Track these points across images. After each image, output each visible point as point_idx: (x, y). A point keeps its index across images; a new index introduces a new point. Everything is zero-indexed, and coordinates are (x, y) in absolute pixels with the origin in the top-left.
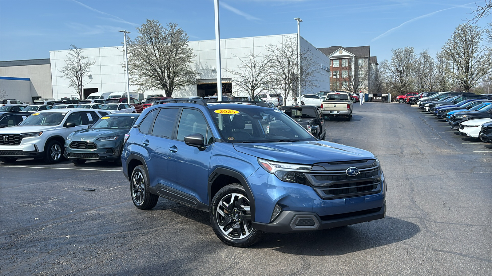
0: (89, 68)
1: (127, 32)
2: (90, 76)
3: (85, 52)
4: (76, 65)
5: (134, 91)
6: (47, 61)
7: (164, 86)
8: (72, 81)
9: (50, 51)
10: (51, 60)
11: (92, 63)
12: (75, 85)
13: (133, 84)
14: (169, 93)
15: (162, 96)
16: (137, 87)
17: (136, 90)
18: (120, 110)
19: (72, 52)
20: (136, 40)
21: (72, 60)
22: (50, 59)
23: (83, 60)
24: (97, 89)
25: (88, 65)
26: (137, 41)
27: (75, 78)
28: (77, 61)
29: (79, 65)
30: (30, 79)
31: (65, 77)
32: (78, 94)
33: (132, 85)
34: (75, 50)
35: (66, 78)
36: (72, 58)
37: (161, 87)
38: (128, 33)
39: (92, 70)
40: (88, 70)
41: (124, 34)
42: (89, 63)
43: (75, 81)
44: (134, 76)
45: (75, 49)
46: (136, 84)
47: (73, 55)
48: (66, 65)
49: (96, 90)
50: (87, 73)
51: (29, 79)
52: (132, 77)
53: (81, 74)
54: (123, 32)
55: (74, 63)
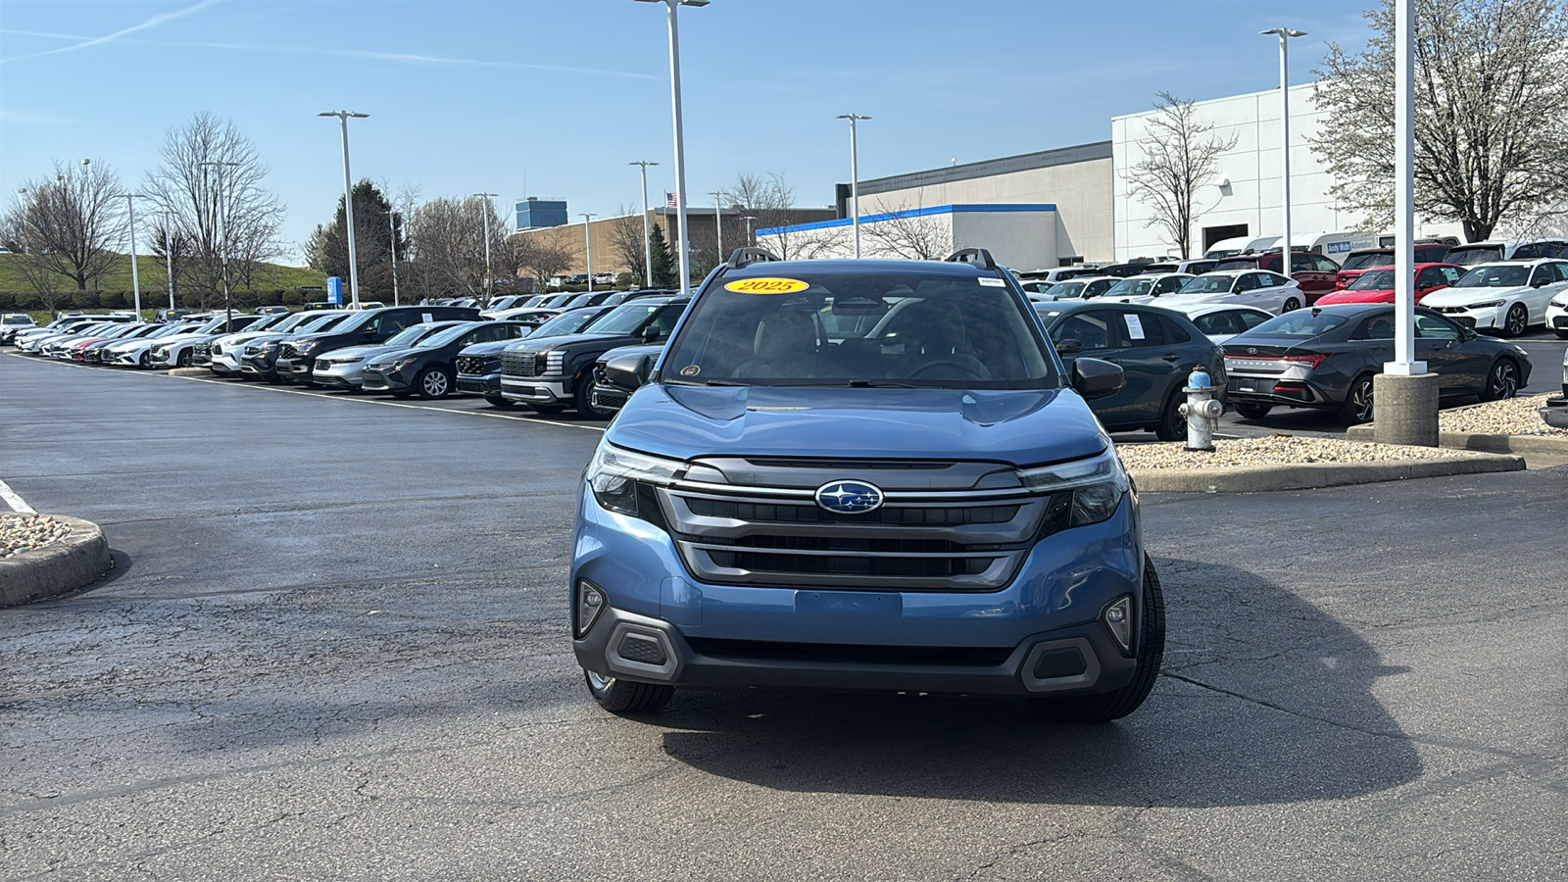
0: (1213, 161)
1: (1293, 32)
2: (1226, 188)
3: (1204, 112)
4: (1174, 155)
5: (1349, 231)
6: (1102, 150)
7: (1461, 206)
8: (1159, 206)
9: (1113, 119)
10: (1114, 146)
11: (1225, 144)
12: (1169, 219)
13: (1347, 204)
14: (1478, 229)
15: (1454, 240)
16: (1360, 216)
17: (1356, 226)
18: (1238, 293)
19: (1162, 116)
20: (1366, 56)
21: (1164, 140)
22: (1111, 142)
23: (1195, 136)
24: (1247, 225)
25: (1212, 150)
26: (1370, 58)
27: (1170, 196)
28: (1176, 143)
29: (1183, 153)
30: (1055, 205)
31: (1138, 196)
32: (1178, 246)
33: (1343, 208)
34: (1172, 108)
35: (1143, 199)
36: (1161, 133)
37: (1453, 209)
38: (1294, 35)
39: (1225, 167)
40: (1211, 167)
41: (1282, 40)
42: (1215, 145)
43: (1170, 204)
44: (1350, 180)
45: (1175, 107)
46: (1358, 205)
47: (1164, 124)
48: (1148, 159)
49: (1241, 231)
50: (1208, 176)
51: (1053, 208)
52: (1342, 182)
53: (1188, 182)
54: (1278, 34)
55: (1169, 149)
